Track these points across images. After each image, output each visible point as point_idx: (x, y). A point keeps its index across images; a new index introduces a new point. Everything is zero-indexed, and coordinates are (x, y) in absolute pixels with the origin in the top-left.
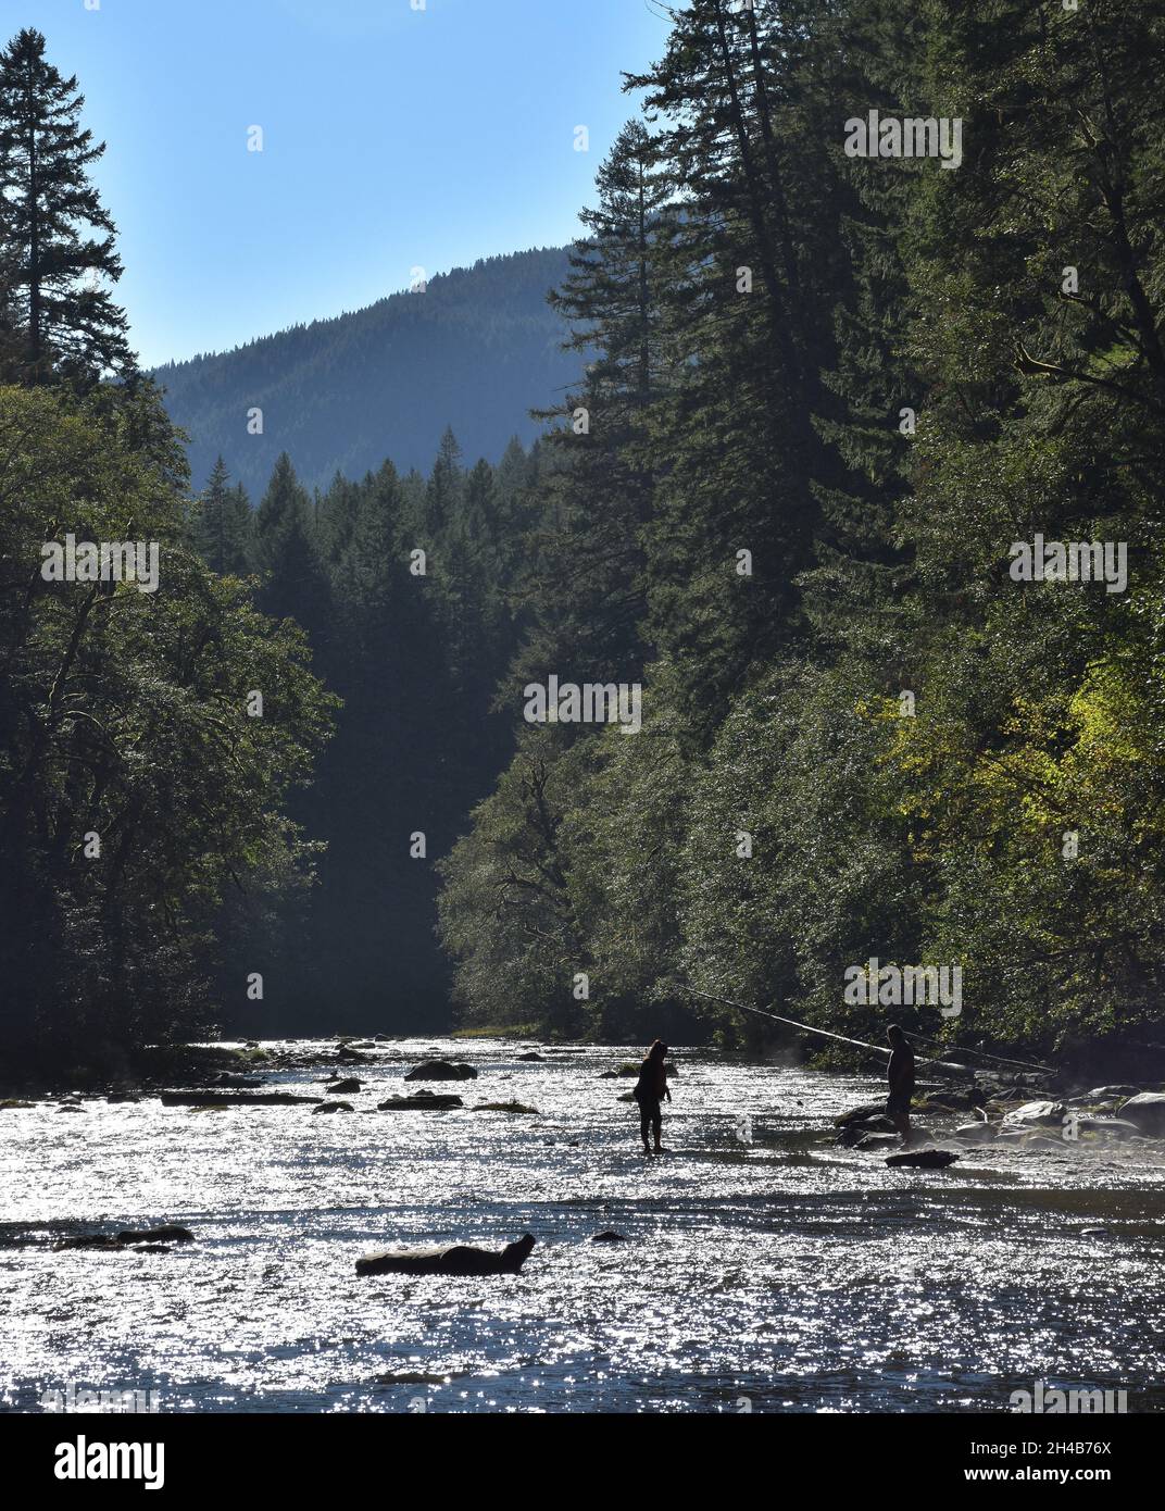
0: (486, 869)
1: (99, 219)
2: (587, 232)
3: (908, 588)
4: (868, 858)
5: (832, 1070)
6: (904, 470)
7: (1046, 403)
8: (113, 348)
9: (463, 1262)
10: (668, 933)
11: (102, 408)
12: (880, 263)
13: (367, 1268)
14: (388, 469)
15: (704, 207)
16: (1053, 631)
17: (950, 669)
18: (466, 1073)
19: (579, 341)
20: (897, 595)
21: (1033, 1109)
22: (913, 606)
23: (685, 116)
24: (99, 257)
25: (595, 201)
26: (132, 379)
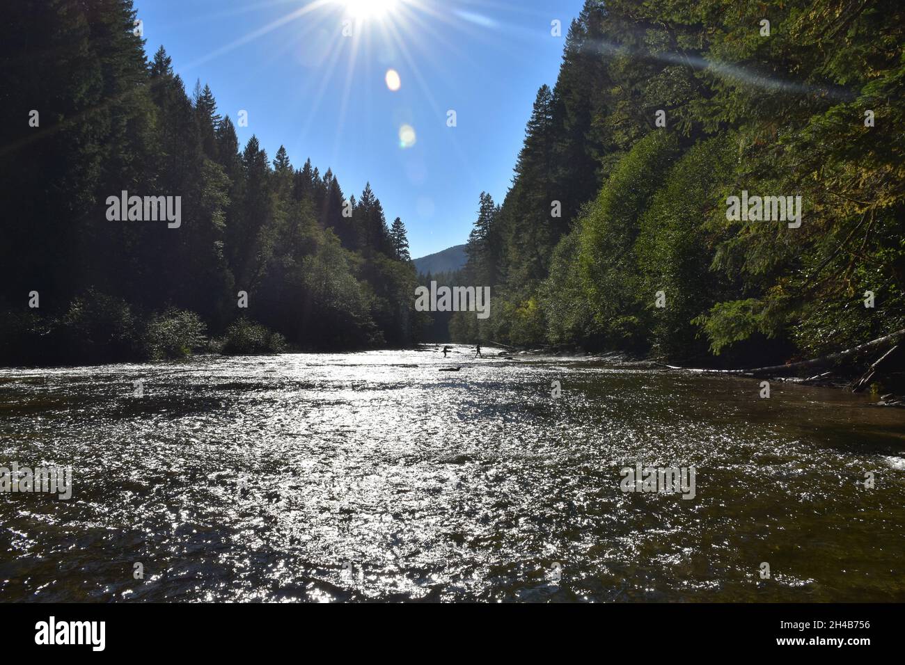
0: (454, 323)
1: (406, 241)
2: (468, 243)
3: (509, 287)
4: (503, 321)
5: (497, 348)
6: (508, 273)
7: (525, 264)
8: (408, 257)
9: (452, 370)
10: (477, 331)
11: (407, 265)
12: (505, 246)
13: (440, 370)
14: (442, 272)
15: (483, 239)
16: (526, 293)
17: (514, 298)
18: (452, 348)
19: (467, 256)
20: (507, 289)
21: (522, 352)
22: (509, 290)
23: (480, 228)
24: (406, 245)
25: (469, 239)
26: (410, 260)
